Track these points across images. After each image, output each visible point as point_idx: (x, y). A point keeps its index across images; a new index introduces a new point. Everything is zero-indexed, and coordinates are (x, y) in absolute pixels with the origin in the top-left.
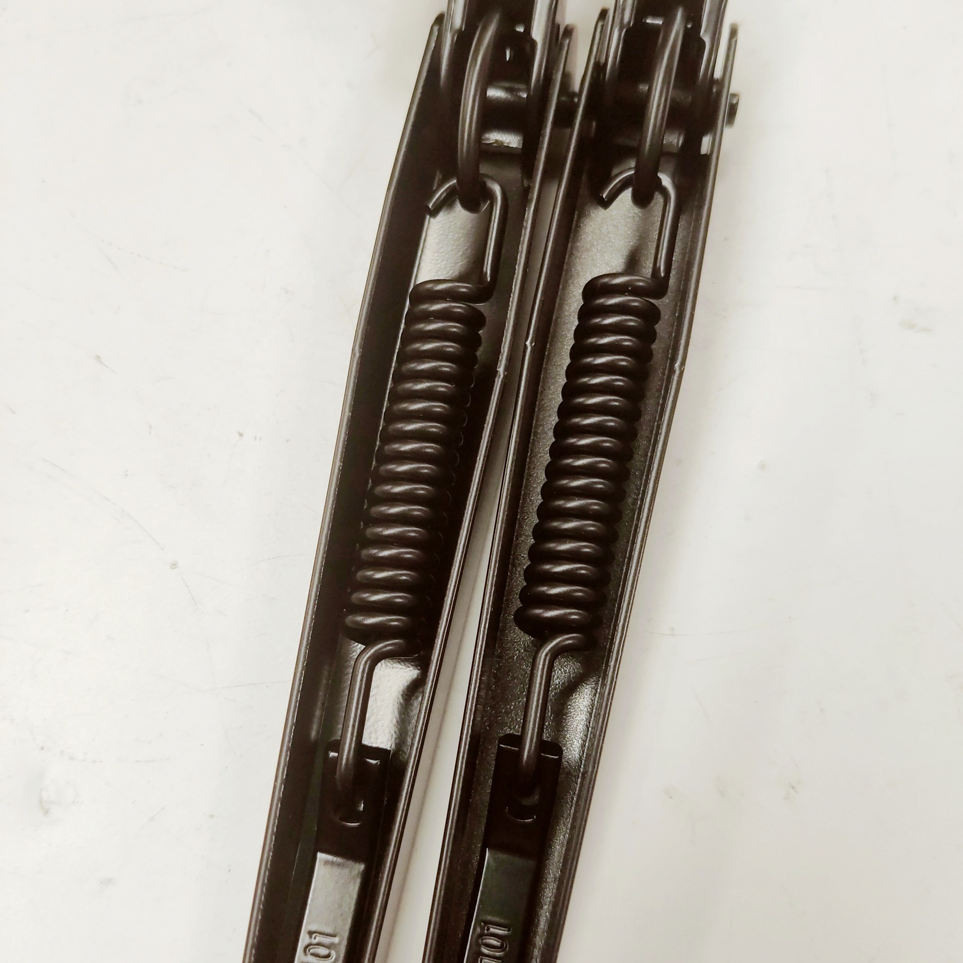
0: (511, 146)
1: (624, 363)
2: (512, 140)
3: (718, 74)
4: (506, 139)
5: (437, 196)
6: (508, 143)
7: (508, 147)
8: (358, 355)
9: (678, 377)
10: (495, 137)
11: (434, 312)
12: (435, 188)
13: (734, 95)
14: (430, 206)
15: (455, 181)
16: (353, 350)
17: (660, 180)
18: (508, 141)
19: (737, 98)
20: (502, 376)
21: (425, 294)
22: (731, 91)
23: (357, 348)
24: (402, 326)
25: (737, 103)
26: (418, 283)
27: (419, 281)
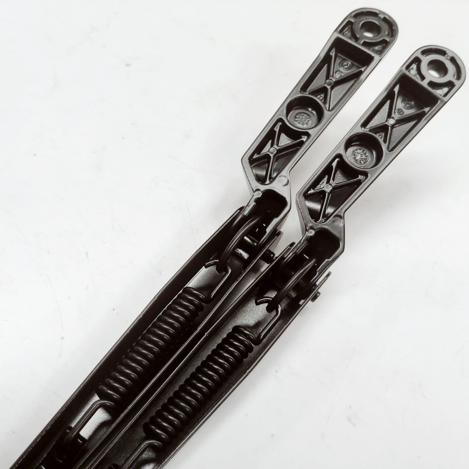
0: (244, 257)
1: (231, 360)
2: (245, 256)
3: (317, 283)
4: (244, 254)
5: (210, 262)
6: (244, 256)
7: (243, 257)
8: (156, 299)
9: (246, 376)
10: (240, 251)
11: (188, 298)
12: (211, 259)
13: (319, 293)
14: (206, 264)
15: (218, 261)
16: (155, 297)
17: (278, 307)
18: (244, 255)
19: (319, 294)
20: (198, 331)
21: (188, 291)
22: (319, 291)
23: (157, 297)
24: (176, 297)
25: (319, 296)
26: (188, 286)
27: (189, 286)
